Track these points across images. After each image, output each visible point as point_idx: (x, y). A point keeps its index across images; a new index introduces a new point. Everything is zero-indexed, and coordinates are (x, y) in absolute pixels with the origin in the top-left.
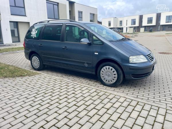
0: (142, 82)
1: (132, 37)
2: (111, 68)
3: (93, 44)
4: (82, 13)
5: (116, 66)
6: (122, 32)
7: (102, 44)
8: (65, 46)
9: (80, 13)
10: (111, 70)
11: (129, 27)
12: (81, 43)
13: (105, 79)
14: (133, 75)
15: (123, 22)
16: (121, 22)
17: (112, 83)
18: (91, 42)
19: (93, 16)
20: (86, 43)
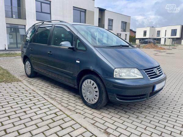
0: (141, 106)
1: (169, 49)
2: (92, 82)
3: (77, 49)
4: (112, 21)
5: (98, 80)
6: (160, 43)
7: (85, 49)
8: (50, 51)
9: (111, 21)
10: (93, 85)
11: (168, 38)
12: (61, 47)
13: (85, 96)
14: (118, 95)
15: (161, 32)
16: (159, 32)
17: (93, 103)
18: (74, 46)
19: (125, 24)
20: (67, 48)
